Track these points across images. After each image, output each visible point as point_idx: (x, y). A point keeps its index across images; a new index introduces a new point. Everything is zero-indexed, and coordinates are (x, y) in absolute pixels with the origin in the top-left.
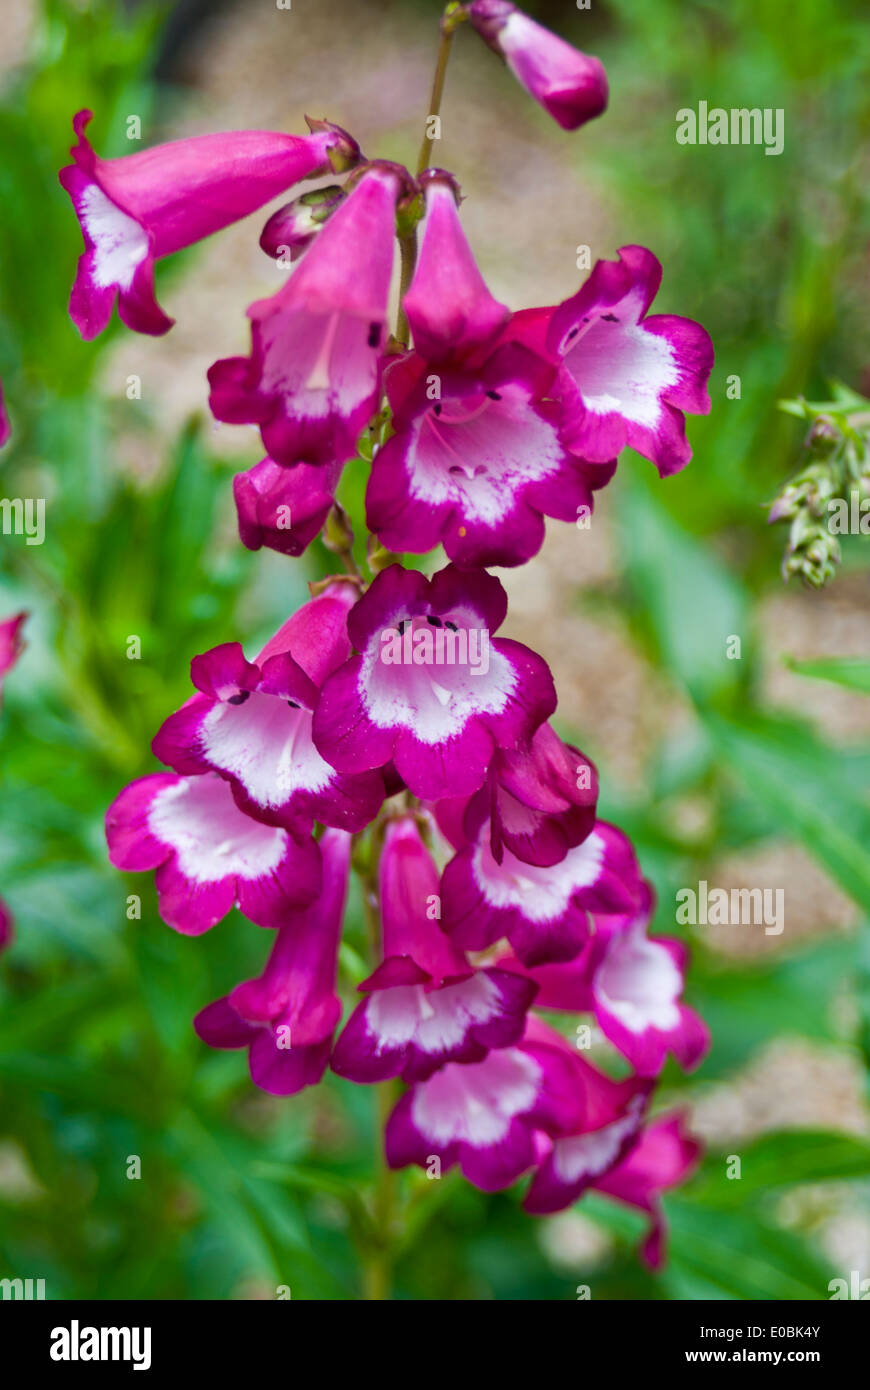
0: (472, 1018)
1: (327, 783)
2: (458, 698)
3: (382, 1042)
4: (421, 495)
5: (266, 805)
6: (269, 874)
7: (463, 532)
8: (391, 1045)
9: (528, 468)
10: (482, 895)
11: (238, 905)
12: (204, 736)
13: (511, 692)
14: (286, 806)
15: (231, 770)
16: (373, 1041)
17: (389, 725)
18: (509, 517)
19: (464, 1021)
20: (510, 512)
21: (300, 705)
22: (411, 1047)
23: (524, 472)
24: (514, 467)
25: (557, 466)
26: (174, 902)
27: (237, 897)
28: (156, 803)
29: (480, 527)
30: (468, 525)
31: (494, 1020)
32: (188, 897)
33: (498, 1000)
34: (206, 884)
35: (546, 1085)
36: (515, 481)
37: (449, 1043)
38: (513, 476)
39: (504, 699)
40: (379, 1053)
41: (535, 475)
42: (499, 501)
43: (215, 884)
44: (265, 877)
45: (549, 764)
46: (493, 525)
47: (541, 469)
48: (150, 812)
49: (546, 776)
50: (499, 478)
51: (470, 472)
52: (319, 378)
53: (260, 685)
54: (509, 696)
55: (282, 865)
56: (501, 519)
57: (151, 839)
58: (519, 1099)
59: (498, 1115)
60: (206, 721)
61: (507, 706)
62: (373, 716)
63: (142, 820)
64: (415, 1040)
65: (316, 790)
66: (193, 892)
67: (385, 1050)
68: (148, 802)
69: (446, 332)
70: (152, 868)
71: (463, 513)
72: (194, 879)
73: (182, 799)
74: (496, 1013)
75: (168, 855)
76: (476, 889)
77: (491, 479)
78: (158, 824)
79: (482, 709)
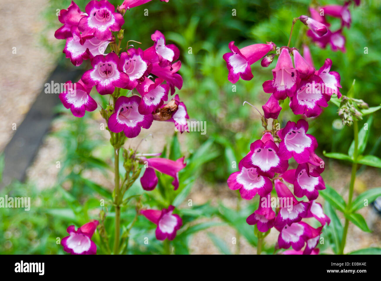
0: (299, 212)
1: (278, 165)
2: (301, 145)
3: (283, 219)
4: (300, 104)
5: (265, 171)
6: (263, 187)
7: (308, 110)
8: (285, 219)
9: (316, 98)
10: (300, 187)
11: (257, 193)
12: (252, 159)
13: (311, 143)
14: (269, 171)
15: (257, 165)
16: (282, 218)
17: (291, 151)
18: (315, 107)
19: (298, 213)
20: (315, 106)
21: (273, 150)
22: (288, 219)
23: (316, 99)
24: (313, 99)
25: (322, 98)
26: (244, 195)
27: (257, 192)
28: (237, 177)
29: (310, 109)
30: (308, 109)
31: (303, 212)
32: (247, 193)
33: (304, 208)
34: (250, 190)
35: (305, 229)
36: (315, 101)
37: (295, 218)
38: (314, 100)
39: (310, 144)
40: (283, 221)
41: (318, 99)
42: (312, 105)
43: (252, 190)
44: (262, 187)
45: (316, 158)
46: (312, 109)
47: (319, 98)
48: (236, 179)
49: (315, 160)
50: (311, 101)
51: (305, 101)
52: (283, 83)
53: (265, 147)
54: (311, 144)
55: (265, 185)
56: (314, 108)
57: (237, 184)
58: (301, 233)
59: (297, 236)
60: (252, 157)
61: (311, 146)
62: (288, 149)
63: (235, 181)
64: (289, 218)
65: (275, 166)
66: (247, 192)
67: (284, 220)
68: (236, 177)
69: (306, 72)
70: (239, 189)
71: (307, 107)
72: (248, 190)
73: (241, 176)
74: (304, 210)
75: (241, 186)
76: (299, 186)
77: (309, 101)
78: (238, 181)
79: (306, 147)
